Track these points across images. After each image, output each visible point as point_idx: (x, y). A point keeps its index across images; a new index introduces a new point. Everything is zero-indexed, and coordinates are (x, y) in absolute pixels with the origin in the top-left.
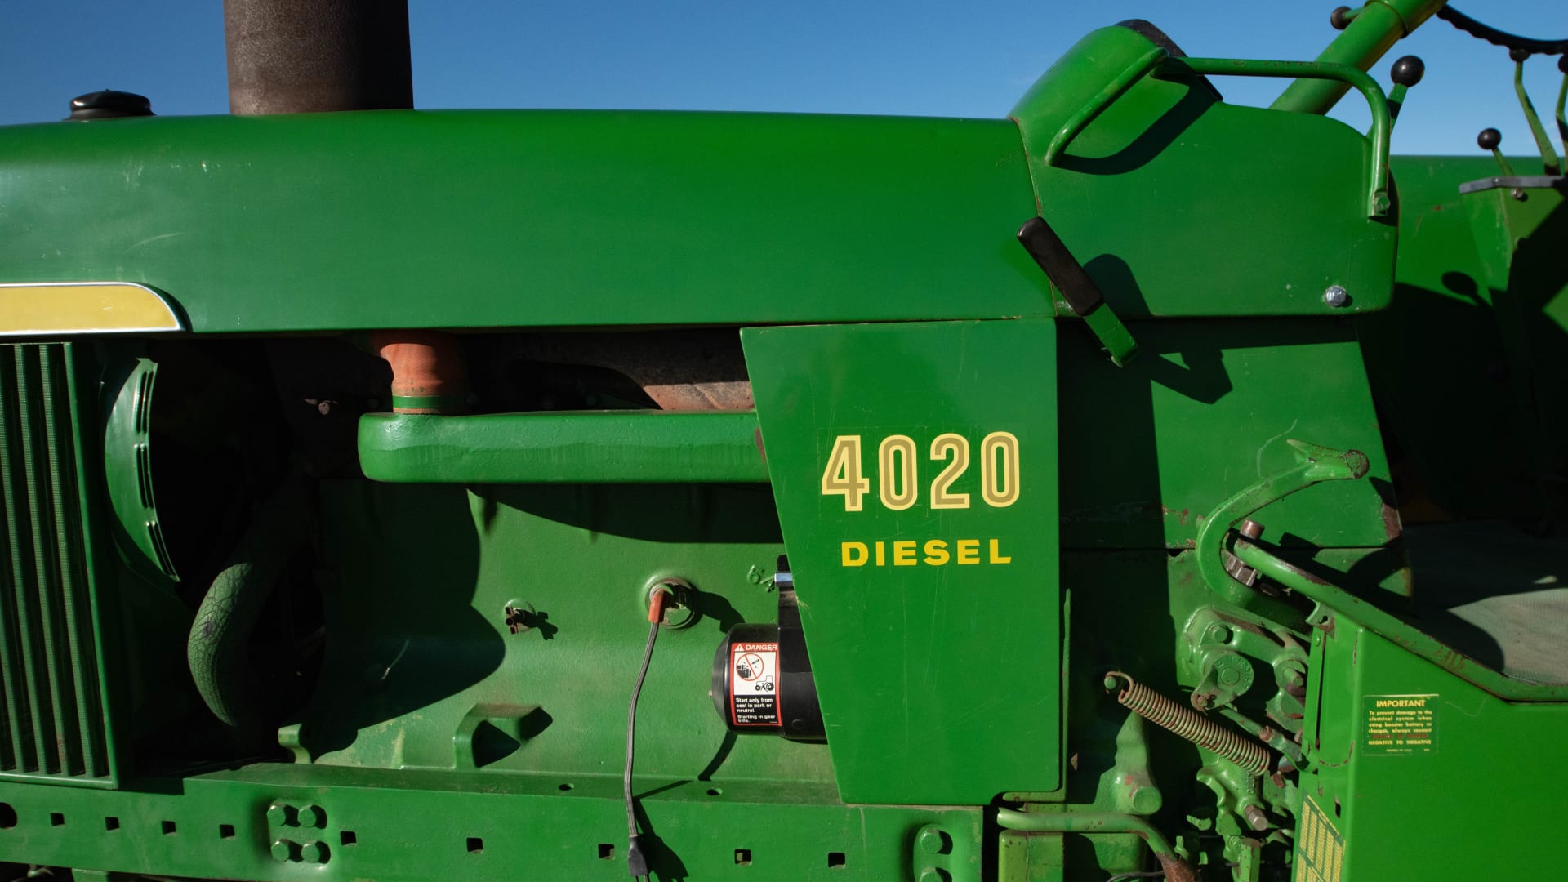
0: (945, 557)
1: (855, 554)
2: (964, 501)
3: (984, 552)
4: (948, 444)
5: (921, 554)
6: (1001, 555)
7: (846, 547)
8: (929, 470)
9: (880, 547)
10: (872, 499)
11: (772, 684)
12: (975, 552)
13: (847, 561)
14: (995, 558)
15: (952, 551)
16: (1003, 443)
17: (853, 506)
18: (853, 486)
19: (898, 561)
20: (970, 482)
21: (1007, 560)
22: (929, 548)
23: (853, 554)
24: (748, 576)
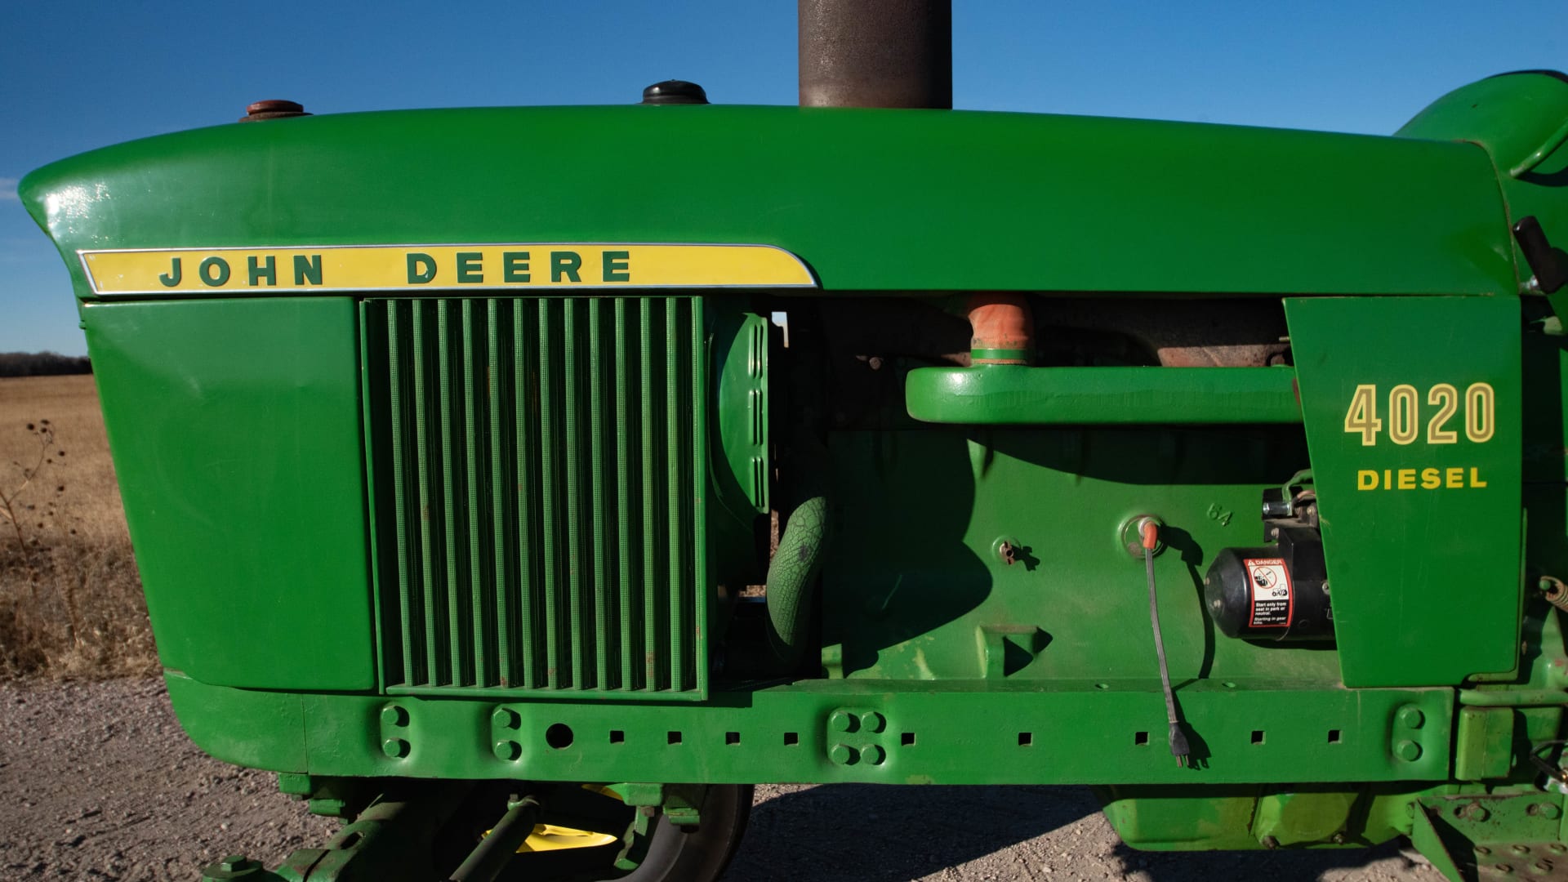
0: (1437, 482)
1: (1368, 480)
2: (1452, 437)
3: (1466, 478)
4: (1442, 393)
5: (1419, 480)
6: (1480, 479)
7: (1362, 474)
8: (1426, 412)
9: (1388, 474)
10: (1383, 436)
11: (1285, 591)
12: (1460, 478)
13: (1361, 486)
14: (1475, 483)
15: (1443, 476)
16: (1482, 393)
17: (1369, 441)
18: (1369, 425)
19: (1401, 486)
20: (1457, 423)
21: (1483, 484)
22: (1425, 475)
23: (1367, 480)
24: (1208, 513)
